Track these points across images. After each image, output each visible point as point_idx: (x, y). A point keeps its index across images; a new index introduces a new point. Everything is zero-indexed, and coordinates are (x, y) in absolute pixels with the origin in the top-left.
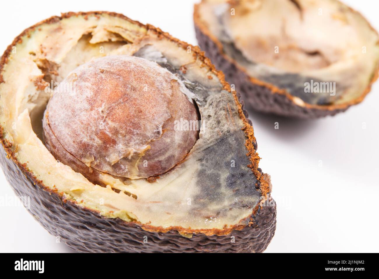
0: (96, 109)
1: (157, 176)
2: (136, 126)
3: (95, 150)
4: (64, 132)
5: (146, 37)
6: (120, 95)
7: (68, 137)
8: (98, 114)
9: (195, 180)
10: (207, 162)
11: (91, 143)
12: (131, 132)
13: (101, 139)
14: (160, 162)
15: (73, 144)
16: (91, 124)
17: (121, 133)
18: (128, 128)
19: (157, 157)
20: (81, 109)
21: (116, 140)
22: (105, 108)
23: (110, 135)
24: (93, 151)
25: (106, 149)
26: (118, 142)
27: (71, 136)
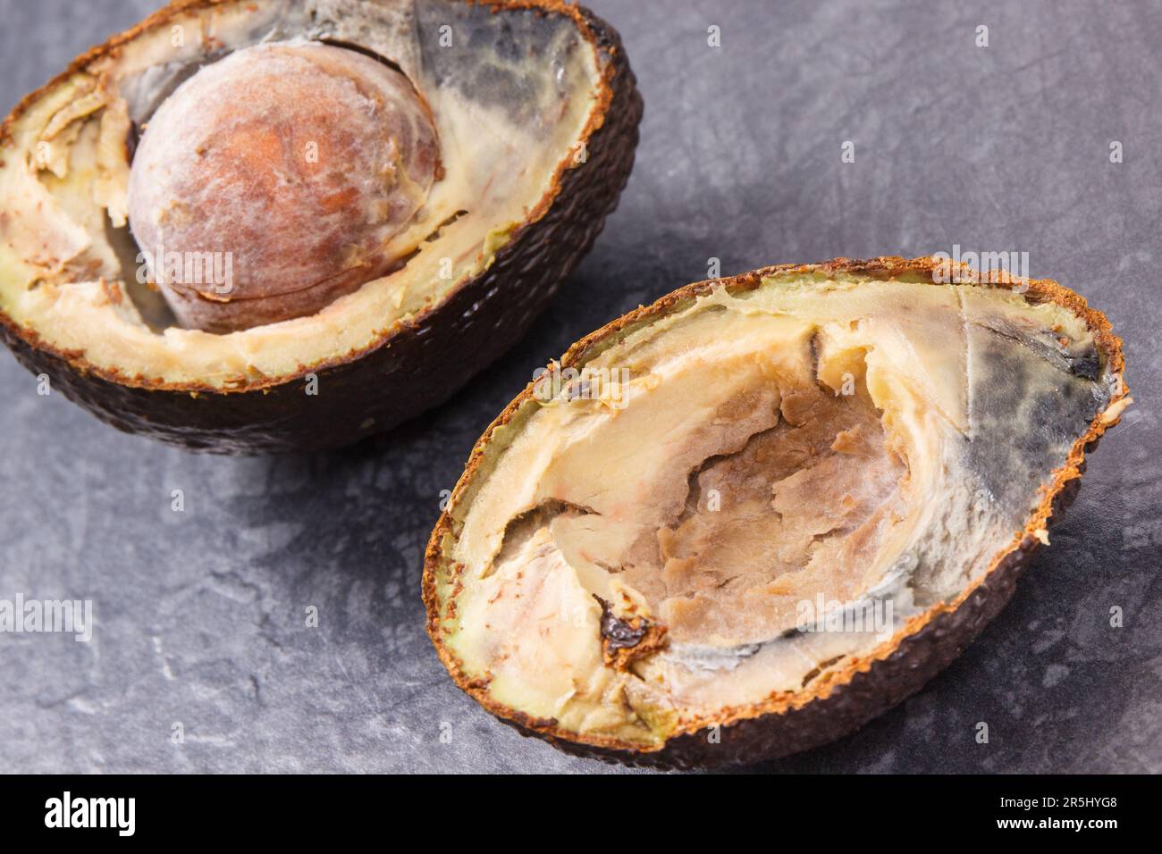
0: (276, 189)
1: (438, 164)
2: (346, 139)
3: (344, 232)
4: (274, 275)
5: (102, 77)
6: (274, 137)
7: (288, 270)
8: (287, 191)
9: (475, 108)
10: (450, 74)
11: (327, 233)
12: (354, 155)
13: (334, 211)
14: (420, 142)
15: (304, 269)
16: (298, 213)
17: (346, 170)
18: (343, 154)
19: (410, 141)
20: (258, 218)
21: (351, 185)
22: (284, 173)
23: (338, 190)
24: (344, 237)
25: (355, 213)
26: (355, 185)
27: (289, 265)
